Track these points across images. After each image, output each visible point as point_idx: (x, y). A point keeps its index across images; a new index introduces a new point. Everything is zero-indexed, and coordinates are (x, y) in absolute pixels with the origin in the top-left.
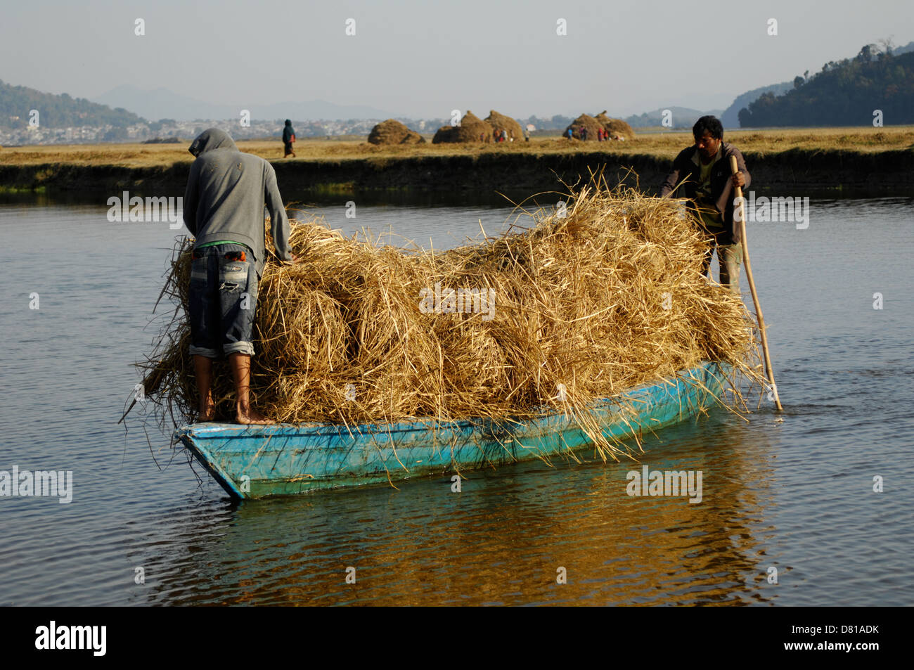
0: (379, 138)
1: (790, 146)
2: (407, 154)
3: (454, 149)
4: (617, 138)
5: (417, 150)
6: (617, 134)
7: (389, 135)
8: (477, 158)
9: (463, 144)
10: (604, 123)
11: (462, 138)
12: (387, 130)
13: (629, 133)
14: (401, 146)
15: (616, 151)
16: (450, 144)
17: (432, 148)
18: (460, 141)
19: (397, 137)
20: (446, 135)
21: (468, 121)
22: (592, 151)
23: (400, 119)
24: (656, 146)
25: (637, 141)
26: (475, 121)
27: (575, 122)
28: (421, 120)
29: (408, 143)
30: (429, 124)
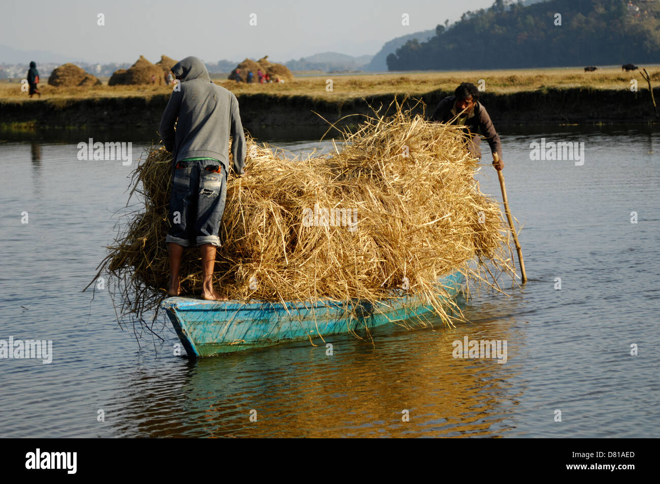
0: (58, 81)
1: (433, 87)
2: (85, 95)
3: (129, 90)
4: (277, 81)
5: (94, 92)
6: (277, 76)
7: (67, 78)
8: (150, 99)
9: (136, 86)
10: (266, 67)
11: (136, 80)
12: (66, 73)
13: (288, 76)
14: (80, 88)
15: (277, 93)
16: (125, 87)
17: (108, 90)
18: (134, 83)
19: (76, 79)
20: (121, 78)
21: (141, 65)
22: (255, 92)
23: (78, 63)
24: (313, 88)
25: (295, 83)
26: (147, 65)
27: (239, 67)
28: (98, 64)
29: (85, 85)
30: (105, 68)
